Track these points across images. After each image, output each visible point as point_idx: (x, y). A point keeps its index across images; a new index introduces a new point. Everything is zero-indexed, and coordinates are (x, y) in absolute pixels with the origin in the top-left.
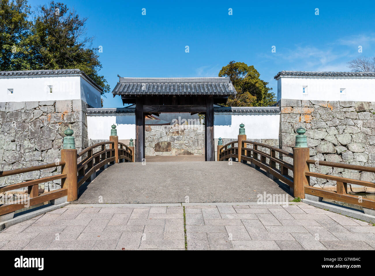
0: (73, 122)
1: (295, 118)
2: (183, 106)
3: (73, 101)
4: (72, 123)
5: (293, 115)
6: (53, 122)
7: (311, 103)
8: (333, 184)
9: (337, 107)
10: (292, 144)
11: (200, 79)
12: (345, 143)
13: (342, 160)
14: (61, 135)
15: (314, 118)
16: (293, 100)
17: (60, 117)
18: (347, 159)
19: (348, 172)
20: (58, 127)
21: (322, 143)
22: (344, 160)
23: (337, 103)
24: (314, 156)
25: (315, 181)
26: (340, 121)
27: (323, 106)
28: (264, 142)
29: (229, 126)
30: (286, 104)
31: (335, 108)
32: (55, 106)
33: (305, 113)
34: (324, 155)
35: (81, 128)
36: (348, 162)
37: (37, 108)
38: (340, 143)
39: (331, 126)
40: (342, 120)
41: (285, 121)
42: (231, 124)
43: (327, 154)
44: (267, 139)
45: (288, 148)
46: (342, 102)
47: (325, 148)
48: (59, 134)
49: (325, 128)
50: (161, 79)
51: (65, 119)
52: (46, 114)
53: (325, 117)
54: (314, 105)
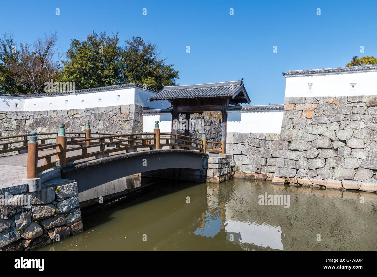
0: (129, 119)
1: (296, 115)
2: (205, 106)
3: (130, 106)
4: (128, 121)
5: (295, 112)
6: (118, 120)
7: (315, 100)
8: (323, 178)
9: (344, 103)
10: (289, 139)
11: (217, 84)
12: (343, 139)
13: (336, 156)
14: (121, 129)
15: (317, 114)
16: (297, 97)
17: (122, 117)
18: (342, 154)
19: (342, 168)
20: (120, 123)
21: (319, 138)
22: (339, 156)
23: (344, 99)
24: (308, 150)
25: (305, 174)
26: (345, 116)
27: (329, 102)
28: (268, 136)
29: (239, 121)
30: (289, 102)
31: (341, 104)
32: (120, 109)
33: (308, 109)
34: (319, 149)
35: (132, 124)
36: (342, 157)
37: (112, 111)
38: (338, 139)
39: (333, 121)
40: (347, 116)
41: (287, 117)
42: (241, 121)
43: (321, 148)
44: (271, 133)
45: (284, 142)
46: (351, 97)
47: (320, 142)
48: (120, 128)
49: (326, 124)
50: (190, 86)
51: (125, 118)
52: (116, 115)
53: (328, 113)
54: (318, 101)
